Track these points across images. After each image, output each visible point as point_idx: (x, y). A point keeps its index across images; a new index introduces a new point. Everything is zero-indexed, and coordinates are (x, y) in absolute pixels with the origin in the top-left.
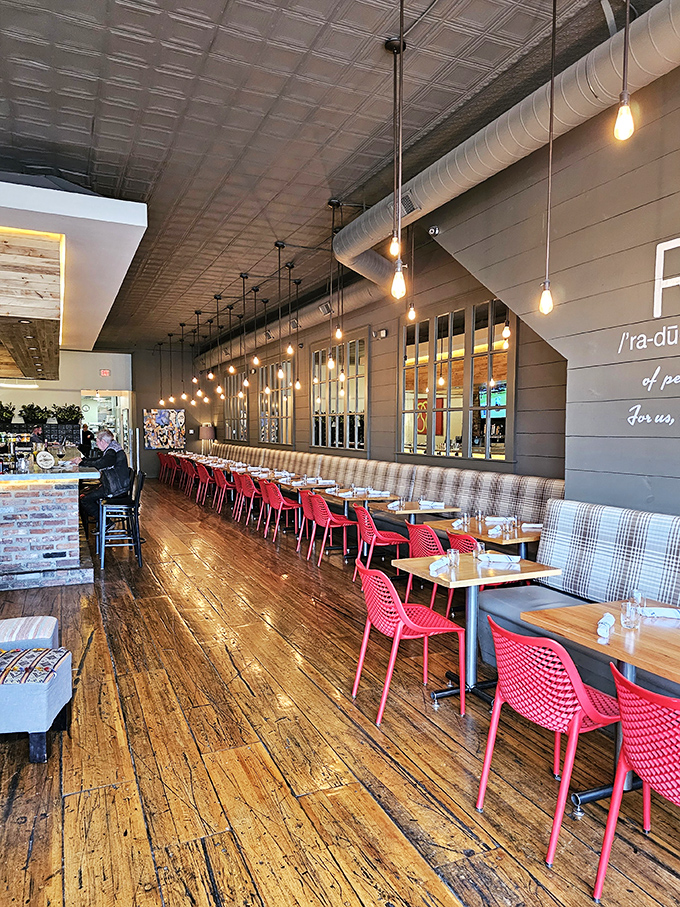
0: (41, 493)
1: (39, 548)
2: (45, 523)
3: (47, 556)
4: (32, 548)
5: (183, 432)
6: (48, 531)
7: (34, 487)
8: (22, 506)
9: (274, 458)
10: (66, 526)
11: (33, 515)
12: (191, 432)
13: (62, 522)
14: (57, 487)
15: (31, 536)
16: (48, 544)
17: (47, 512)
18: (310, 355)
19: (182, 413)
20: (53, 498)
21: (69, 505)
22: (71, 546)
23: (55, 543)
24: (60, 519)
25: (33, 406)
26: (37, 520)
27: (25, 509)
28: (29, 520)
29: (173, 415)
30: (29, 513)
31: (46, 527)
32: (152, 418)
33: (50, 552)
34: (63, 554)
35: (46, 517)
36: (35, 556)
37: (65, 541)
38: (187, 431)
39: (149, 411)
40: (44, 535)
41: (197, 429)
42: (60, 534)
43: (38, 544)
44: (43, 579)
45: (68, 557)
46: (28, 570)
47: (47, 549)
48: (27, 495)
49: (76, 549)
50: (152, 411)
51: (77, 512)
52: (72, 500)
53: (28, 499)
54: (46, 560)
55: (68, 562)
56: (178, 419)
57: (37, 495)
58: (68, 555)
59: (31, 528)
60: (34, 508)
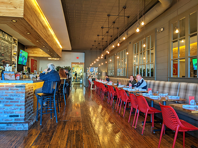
0: (9, 89)
1: (8, 113)
2: (11, 102)
3: (11, 116)
4: (5, 112)
5: (97, 74)
6: (11, 105)
7: (7, 86)
8: (2, 94)
9: (121, 80)
10: (19, 104)
11: (6, 98)
12: (100, 74)
13: (18, 102)
14: (16, 87)
15: (4, 107)
16: (12, 111)
17: (12, 97)
18: (133, 45)
19: (97, 69)
20: (14, 91)
21: (21, 94)
22: (21, 112)
23: (14, 111)
24: (17, 100)
25: (59, 66)
26: (7, 100)
27: (2, 96)
28: (4, 100)
29: (95, 69)
30: (4, 97)
31: (11, 104)
32: (89, 70)
33: (12, 114)
34: (18, 116)
35: (11, 99)
36: (6, 116)
37: (19, 110)
38: (98, 74)
39: (88, 68)
40: (10, 107)
41: (101, 73)
42: (17, 107)
43: (8, 111)
44: (7, 127)
45: (19, 117)
46: (3, 122)
47: (11, 113)
48: (4, 89)
49: (23, 114)
50: (89, 68)
51: (24, 98)
52: (22, 93)
53: (4, 91)
54: (10, 118)
55: (19, 120)
56: (96, 70)
57: (8, 89)
58: (19, 116)
59: (5, 104)
60: (6, 95)
